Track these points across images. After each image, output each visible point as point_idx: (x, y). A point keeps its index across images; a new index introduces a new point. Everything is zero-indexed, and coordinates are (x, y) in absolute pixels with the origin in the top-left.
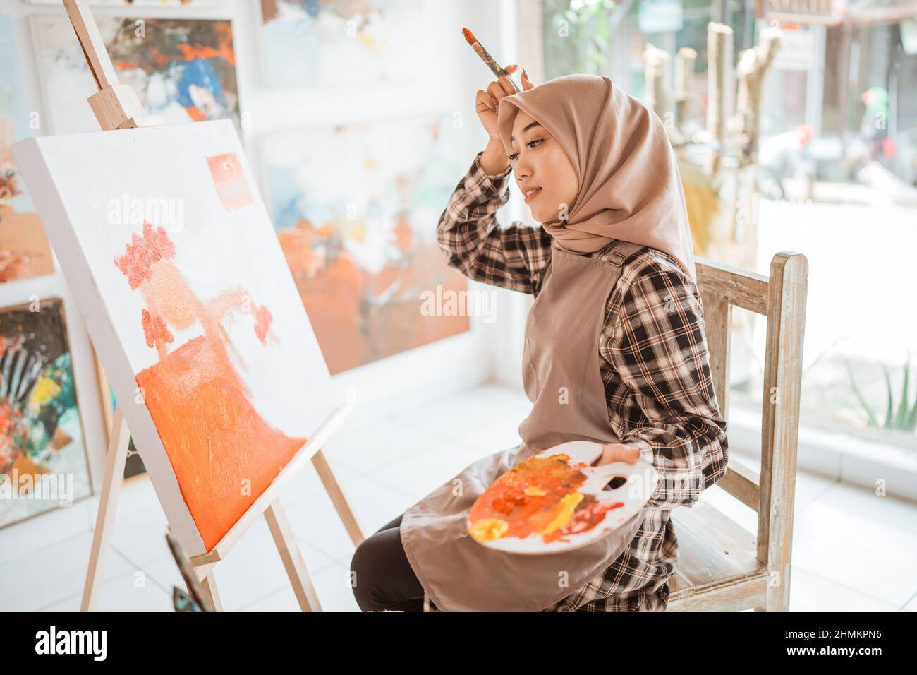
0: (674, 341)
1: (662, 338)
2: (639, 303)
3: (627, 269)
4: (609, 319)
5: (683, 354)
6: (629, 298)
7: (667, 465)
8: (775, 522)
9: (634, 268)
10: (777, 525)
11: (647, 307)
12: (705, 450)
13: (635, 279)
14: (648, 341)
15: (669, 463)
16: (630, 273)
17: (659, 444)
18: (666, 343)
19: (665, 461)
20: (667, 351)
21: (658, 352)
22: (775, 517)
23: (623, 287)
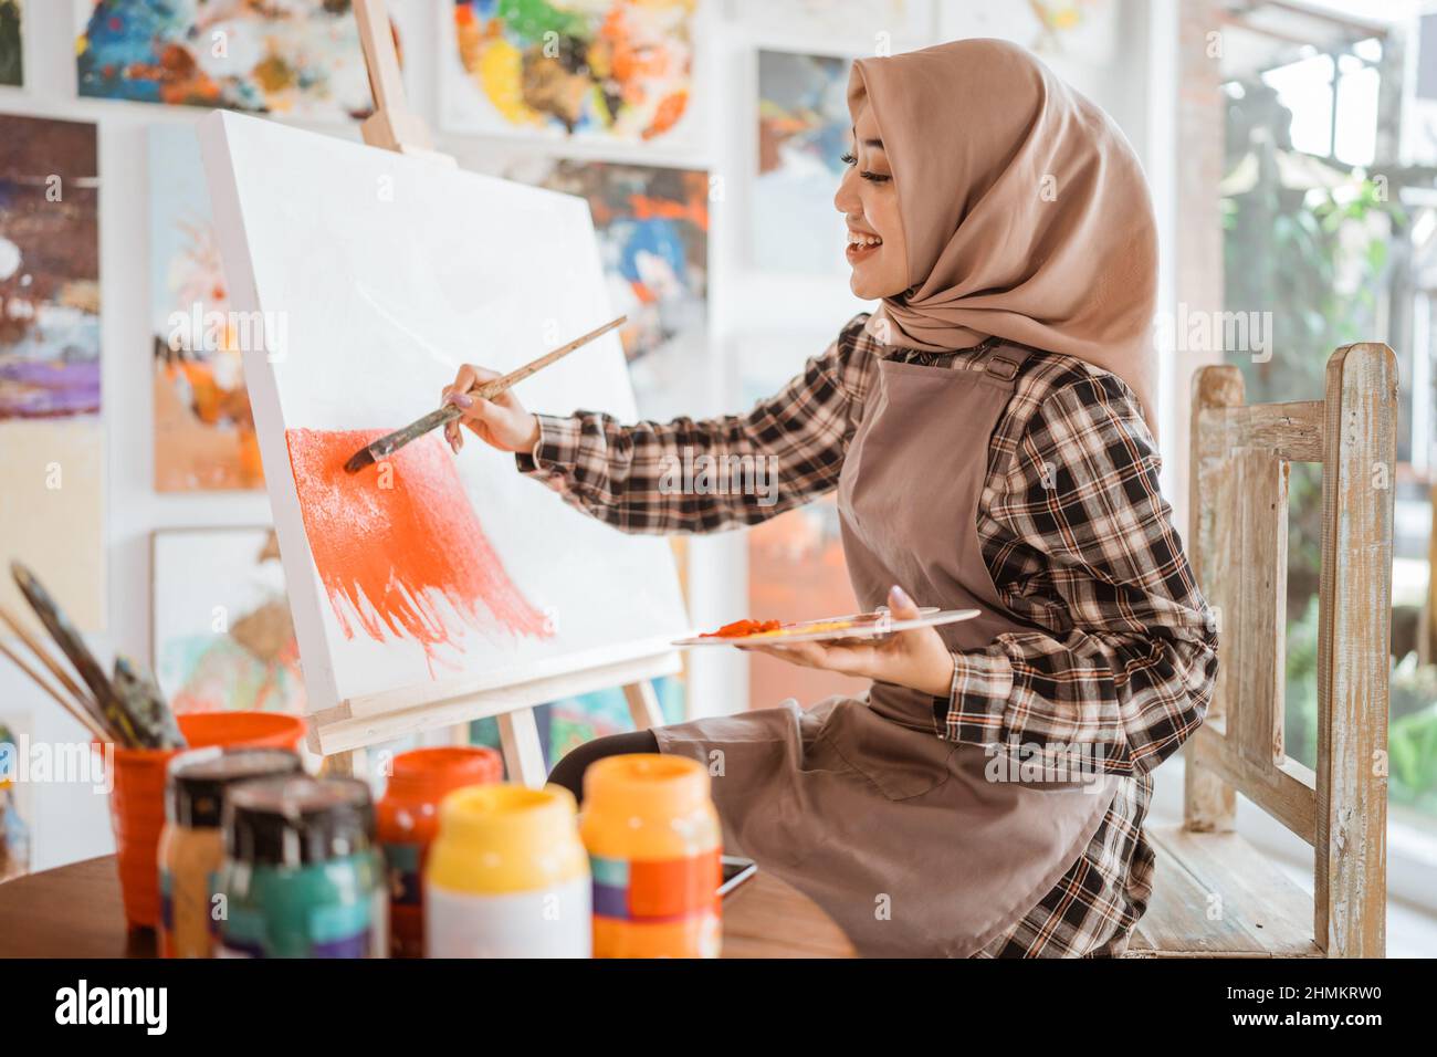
0: (1119, 488)
1: (1099, 486)
2: (1057, 430)
3: (1025, 383)
4: (995, 463)
5: (1137, 512)
6: (1037, 423)
7: (1037, 706)
8: (1341, 864)
9: (1039, 377)
10: (1346, 870)
11: (1071, 435)
12: (1145, 695)
13: (1047, 393)
14: (1077, 493)
15: (1043, 704)
16: (1033, 388)
17: (1033, 670)
18: (1107, 493)
19: (1035, 701)
20: (1108, 509)
21: (1093, 509)
22: (1342, 852)
23: (1022, 411)
